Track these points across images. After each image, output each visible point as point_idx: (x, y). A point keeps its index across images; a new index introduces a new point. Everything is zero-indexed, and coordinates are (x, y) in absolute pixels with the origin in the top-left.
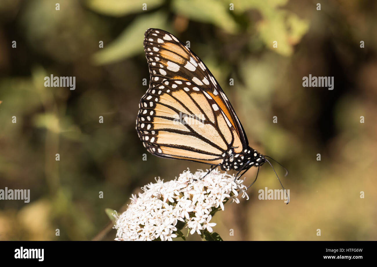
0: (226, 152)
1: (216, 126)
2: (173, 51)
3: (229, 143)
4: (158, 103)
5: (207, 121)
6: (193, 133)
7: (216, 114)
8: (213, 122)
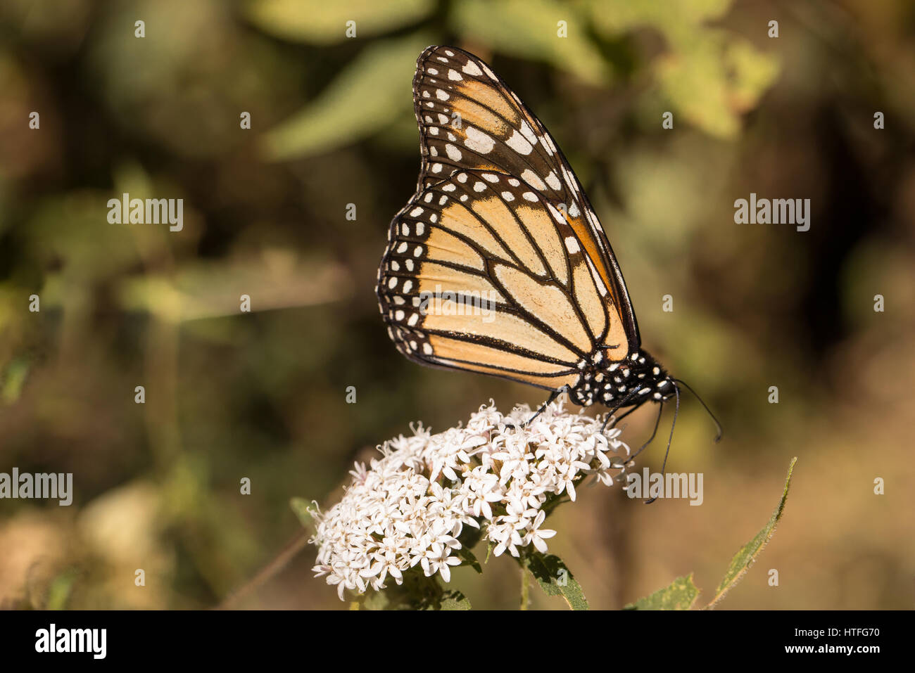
0: (588, 357)
1: (569, 291)
2: (483, 103)
3: (598, 335)
4: (437, 226)
5: (549, 279)
6: (511, 307)
7: (572, 262)
8: (564, 281)
